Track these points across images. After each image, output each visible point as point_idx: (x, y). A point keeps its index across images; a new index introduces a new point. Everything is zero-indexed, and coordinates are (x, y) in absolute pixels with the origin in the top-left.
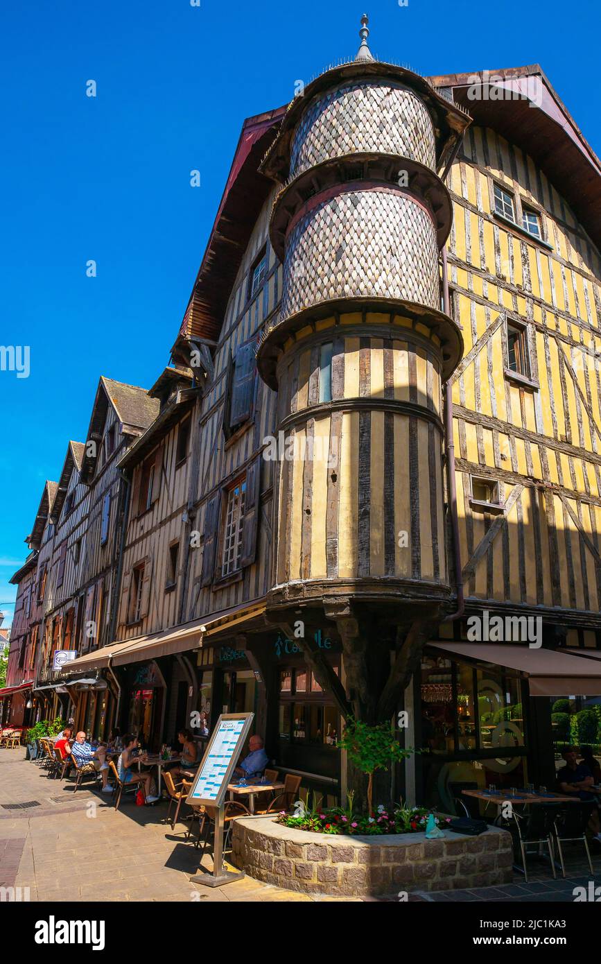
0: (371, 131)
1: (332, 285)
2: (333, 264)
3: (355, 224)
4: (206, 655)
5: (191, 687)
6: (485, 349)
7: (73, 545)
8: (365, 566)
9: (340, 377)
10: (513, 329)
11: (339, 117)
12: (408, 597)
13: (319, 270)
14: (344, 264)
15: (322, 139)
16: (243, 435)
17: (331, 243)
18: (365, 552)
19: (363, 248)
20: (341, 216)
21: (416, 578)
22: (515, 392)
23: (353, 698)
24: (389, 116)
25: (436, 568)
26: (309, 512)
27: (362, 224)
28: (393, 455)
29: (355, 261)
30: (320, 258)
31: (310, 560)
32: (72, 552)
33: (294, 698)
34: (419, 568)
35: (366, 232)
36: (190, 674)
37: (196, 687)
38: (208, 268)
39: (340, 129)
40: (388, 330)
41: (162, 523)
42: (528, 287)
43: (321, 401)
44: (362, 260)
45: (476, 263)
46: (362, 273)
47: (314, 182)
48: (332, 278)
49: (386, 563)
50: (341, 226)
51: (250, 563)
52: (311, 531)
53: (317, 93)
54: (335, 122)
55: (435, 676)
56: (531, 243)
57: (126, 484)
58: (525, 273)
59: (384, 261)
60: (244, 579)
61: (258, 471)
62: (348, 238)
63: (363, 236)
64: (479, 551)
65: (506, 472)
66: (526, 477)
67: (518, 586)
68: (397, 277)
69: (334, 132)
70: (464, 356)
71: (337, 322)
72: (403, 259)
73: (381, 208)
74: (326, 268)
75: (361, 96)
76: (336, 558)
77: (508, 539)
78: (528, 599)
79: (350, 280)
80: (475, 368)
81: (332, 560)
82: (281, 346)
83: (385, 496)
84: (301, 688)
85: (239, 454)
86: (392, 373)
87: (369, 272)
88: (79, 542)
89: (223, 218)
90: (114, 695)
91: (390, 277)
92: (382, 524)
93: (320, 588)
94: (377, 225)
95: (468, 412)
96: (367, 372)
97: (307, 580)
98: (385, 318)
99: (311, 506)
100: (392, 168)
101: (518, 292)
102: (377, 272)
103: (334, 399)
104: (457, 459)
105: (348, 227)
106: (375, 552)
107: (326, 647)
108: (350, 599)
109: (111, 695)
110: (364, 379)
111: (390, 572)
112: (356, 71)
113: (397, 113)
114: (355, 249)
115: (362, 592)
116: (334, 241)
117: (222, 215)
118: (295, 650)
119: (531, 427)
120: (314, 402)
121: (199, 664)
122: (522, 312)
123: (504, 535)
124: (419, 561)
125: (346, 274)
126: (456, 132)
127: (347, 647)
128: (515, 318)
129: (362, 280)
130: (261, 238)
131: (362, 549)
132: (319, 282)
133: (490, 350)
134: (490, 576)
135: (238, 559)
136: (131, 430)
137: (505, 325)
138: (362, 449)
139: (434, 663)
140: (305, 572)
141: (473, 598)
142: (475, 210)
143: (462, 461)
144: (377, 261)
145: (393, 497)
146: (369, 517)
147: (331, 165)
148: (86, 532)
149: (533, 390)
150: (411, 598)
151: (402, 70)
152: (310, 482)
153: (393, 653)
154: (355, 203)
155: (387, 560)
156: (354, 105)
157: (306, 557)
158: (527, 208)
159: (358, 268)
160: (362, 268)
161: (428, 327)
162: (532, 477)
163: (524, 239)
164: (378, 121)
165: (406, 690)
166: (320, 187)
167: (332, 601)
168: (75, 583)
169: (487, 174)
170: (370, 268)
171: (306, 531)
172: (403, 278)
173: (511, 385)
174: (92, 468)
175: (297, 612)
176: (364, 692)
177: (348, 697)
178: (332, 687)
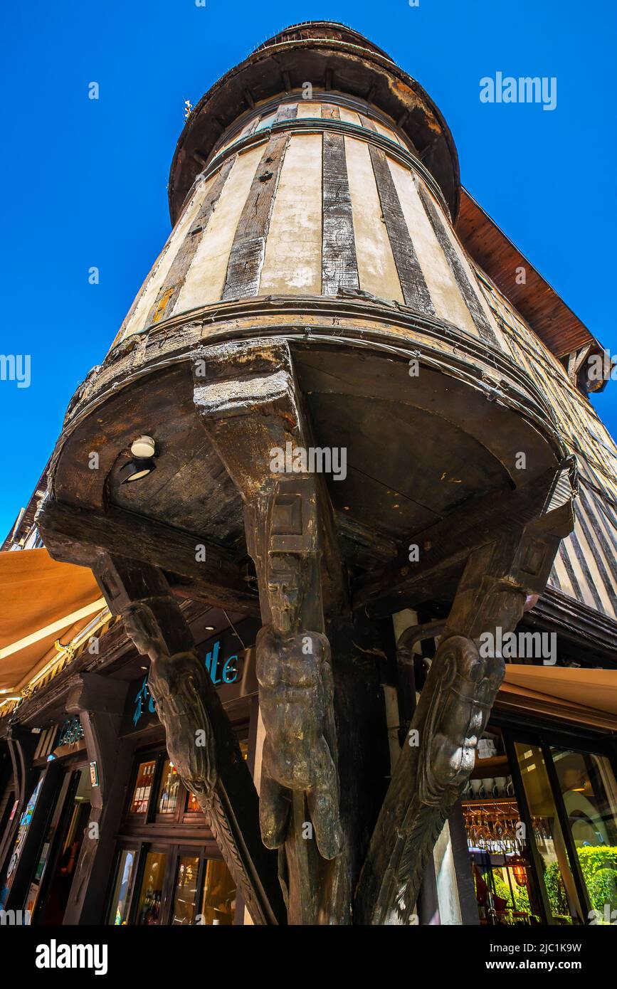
8: (344, 284)
26: (197, 231)
49: (407, 294)
52: (194, 251)
76: (253, 267)
83: (384, 209)
92: (382, 238)
99: (206, 223)
106: (370, 269)
108: (291, 342)
121: (36, 756)
140: (156, 317)
146: (349, 218)
152: (212, 203)
157: (168, 291)
171: (185, 254)
176: (327, 802)
177: (269, 824)
178: (217, 787)
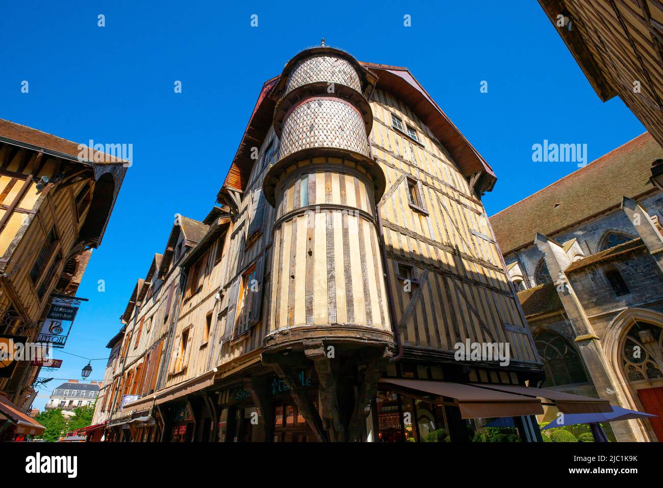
0: (328, 75)
1: (308, 143)
2: (308, 133)
3: (321, 115)
4: (224, 395)
5: (212, 423)
6: (396, 191)
7: (148, 319)
8: (333, 316)
9: (313, 192)
10: (411, 183)
11: (311, 69)
12: (365, 339)
13: (301, 136)
14: (314, 133)
15: (302, 78)
16: (256, 241)
17: (307, 123)
18: (332, 305)
19: (325, 126)
20: (313, 110)
21: (369, 325)
22: (416, 215)
23: (328, 427)
24: (337, 70)
25: (383, 319)
26: (293, 277)
27: (324, 115)
28: (348, 239)
29: (321, 131)
30: (301, 130)
31: (294, 312)
32: (146, 325)
33: (284, 429)
34: (371, 317)
35: (327, 118)
36: (213, 413)
37: (216, 421)
38: (241, 152)
39: (312, 74)
40: (342, 167)
41: (203, 301)
42: (415, 162)
43: (302, 206)
44: (325, 131)
45: (387, 148)
46: (325, 138)
47: (298, 95)
48: (308, 140)
49: (348, 314)
50: (312, 115)
51: (256, 323)
52: (294, 291)
53: (299, 60)
54: (308, 71)
55: (386, 407)
56: (414, 143)
57: (184, 277)
58: (413, 156)
59: (337, 132)
60: (251, 335)
61: (264, 261)
62: (316, 120)
63: (325, 120)
64: (408, 312)
65: (417, 261)
66: (429, 265)
67: (435, 337)
68: (345, 141)
69: (308, 75)
70: (385, 192)
71: (311, 162)
72: (348, 132)
73: (334, 108)
74: (304, 135)
75: (322, 61)
76: (312, 309)
77: (424, 304)
78: (442, 347)
79: (318, 141)
80: (392, 200)
81: (309, 311)
82: (278, 177)
83: (345, 266)
84: (290, 420)
85: (253, 253)
86: (345, 191)
87: (329, 137)
88: (152, 317)
89: (251, 127)
90: (160, 431)
91: (341, 140)
92: (344, 286)
93: (301, 333)
94: (333, 115)
95: (391, 224)
96: (330, 190)
97: (292, 327)
98: (340, 161)
99: (295, 273)
100: (339, 91)
101: (410, 165)
102: (334, 138)
103: (310, 205)
104: (387, 251)
105: (316, 115)
106: (340, 305)
107: (308, 384)
108: (323, 341)
109: (158, 431)
110: (328, 194)
111: (351, 320)
112: (319, 51)
113: (340, 69)
114: (320, 126)
115: (332, 335)
116: (309, 122)
117: (250, 125)
118: (286, 388)
119: (428, 236)
120: (297, 207)
121: (219, 403)
122: (414, 174)
123: (421, 301)
124: (370, 312)
125: (316, 138)
126: (371, 84)
127: (323, 383)
128: (410, 177)
129: (325, 141)
130: (271, 137)
131: (331, 303)
132: (300, 142)
133: (399, 191)
134: (416, 329)
135: (249, 322)
136: (191, 244)
137: (406, 179)
138: (328, 235)
139: (384, 396)
140: (291, 320)
141: (408, 345)
142: (383, 124)
143: (390, 252)
144: (333, 132)
145: (350, 267)
146: (335, 280)
147: (307, 87)
148: (157, 311)
149: (426, 215)
150: (368, 340)
151: (342, 52)
152: (294, 257)
153: (356, 388)
154: (320, 105)
155: (348, 311)
156: (318, 64)
157: (291, 309)
158: (409, 128)
159: (323, 135)
160: (325, 135)
161: (365, 169)
162: (433, 265)
163: (410, 140)
164: (331, 71)
165: (367, 419)
166: (301, 98)
167: (310, 343)
168: (146, 346)
169: (387, 110)
170: (329, 135)
171: (292, 291)
172: (349, 142)
173: (413, 211)
174: (166, 269)
175: (285, 354)
176: (336, 421)
177: (324, 426)
178: (311, 418)
